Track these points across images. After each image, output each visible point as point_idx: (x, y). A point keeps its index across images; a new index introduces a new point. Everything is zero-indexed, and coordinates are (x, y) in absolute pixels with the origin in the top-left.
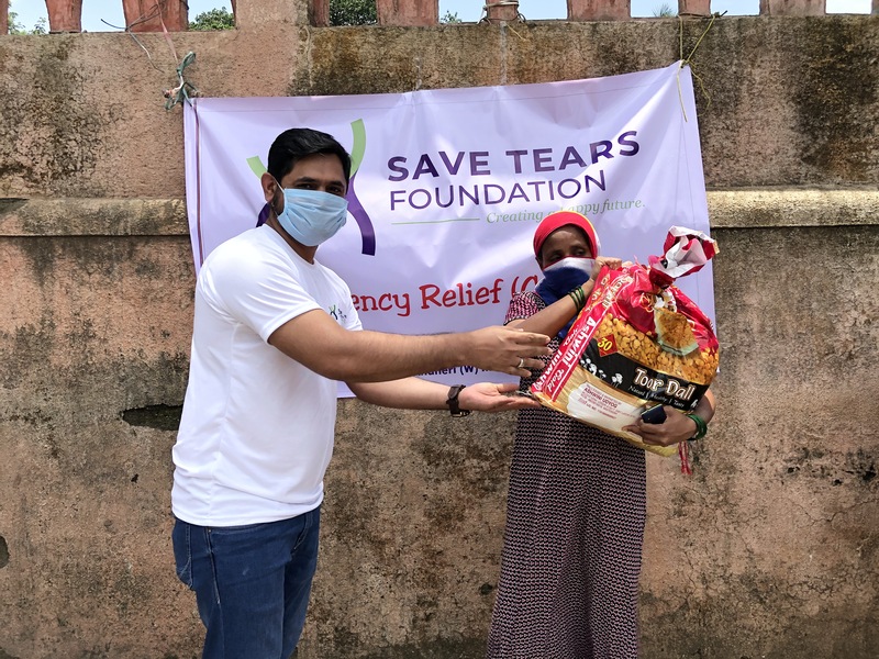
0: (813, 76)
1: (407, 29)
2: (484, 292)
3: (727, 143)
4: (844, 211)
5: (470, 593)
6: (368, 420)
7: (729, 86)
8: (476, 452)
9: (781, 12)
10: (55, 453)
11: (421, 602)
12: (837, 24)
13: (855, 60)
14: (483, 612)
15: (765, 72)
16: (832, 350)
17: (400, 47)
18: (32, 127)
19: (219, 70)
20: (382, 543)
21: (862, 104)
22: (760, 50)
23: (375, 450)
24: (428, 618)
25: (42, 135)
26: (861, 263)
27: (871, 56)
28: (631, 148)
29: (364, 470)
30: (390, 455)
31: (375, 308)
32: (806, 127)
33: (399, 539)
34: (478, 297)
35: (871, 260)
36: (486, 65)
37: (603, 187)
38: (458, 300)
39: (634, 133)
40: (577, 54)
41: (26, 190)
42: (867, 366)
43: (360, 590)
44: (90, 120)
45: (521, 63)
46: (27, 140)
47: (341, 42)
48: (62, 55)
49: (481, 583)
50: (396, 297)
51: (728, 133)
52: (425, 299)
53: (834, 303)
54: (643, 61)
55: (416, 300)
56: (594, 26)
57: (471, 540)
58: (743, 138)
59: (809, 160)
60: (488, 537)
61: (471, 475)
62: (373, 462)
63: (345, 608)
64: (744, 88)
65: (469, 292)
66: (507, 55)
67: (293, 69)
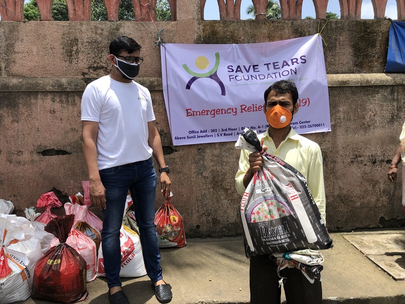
0: (358, 39)
1: (233, 22)
2: (261, 107)
3: (332, 60)
4: (367, 81)
6: (223, 150)
7: (333, 42)
9: (347, 18)
12: (365, 23)
13: (370, 34)
15: (344, 38)
16: (364, 124)
17: (231, 28)
19: (171, 35)
20: (227, 190)
21: (372, 48)
22: (342, 31)
23: (225, 160)
26: (372, 97)
27: (375, 33)
28: (304, 61)
29: (222, 166)
30: (230, 161)
31: (225, 113)
32: (355, 55)
33: (233, 188)
34: (259, 109)
35: (375, 96)
36: (259, 34)
37: (296, 73)
38: (252, 109)
39: (304, 56)
40: (287, 31)
42: (374, 129)
43: (220, 206)
45: (270, 34)
46: (105, 58)
48: (117, 29)
50: (232, 109)
51: (333, 57)
52: (242, 109)
53: (365, 109)
54: (307, 34)
55: (239, 110)
56: (292, 22)
58: (337, 58)
59: (357, 65)
62: (225, 164)
63: (215, 211)
64: (337, 43)
65: (256, 107)
66: (265, 31)
67: (196, 35)
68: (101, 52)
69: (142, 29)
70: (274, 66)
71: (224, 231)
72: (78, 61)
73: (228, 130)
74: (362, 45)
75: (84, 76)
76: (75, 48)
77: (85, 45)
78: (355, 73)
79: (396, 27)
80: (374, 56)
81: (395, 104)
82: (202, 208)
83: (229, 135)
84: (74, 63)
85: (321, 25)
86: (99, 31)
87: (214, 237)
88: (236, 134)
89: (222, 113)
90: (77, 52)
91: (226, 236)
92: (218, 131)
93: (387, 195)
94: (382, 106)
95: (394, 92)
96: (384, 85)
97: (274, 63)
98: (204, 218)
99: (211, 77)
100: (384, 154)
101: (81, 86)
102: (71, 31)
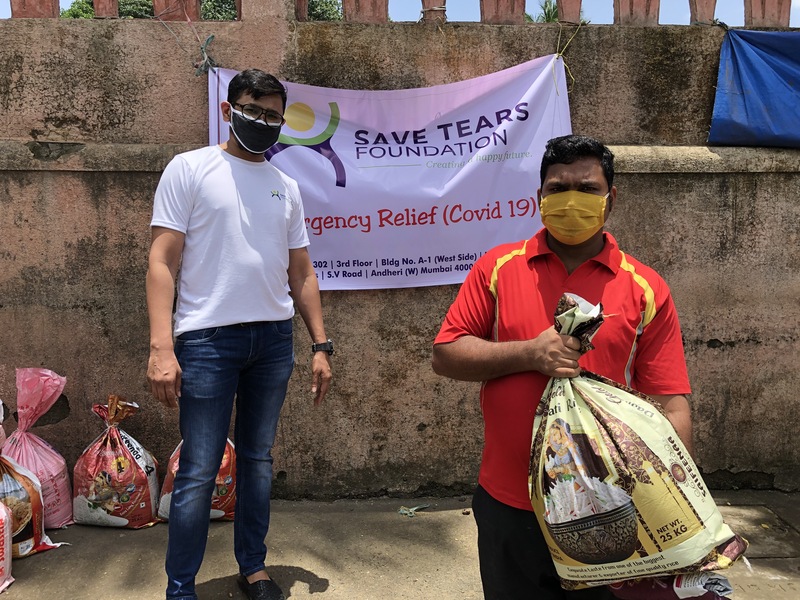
0: (648, 70)
1: (367, 25)
2: (424, 216)
3: (590, 114)
4: (666, 163)
5: (410, 430)
6: (339, 308)
7: (592, 74)
8: (416, 331)
9: (628, 23)
10: (106, 333)
11: (376, 437)
12: (665, 33)
13: (676, 58)
14: (419, 443)
15: (616, 66)
16: (658, 258)
17: (362, 38)
18: (85, 90)
19: (229, 51)
20: (349, 395)
21: (680, 89)
22: (613, 49)
23: (344, 330)
24: (380, 448)
25: (94, 96)
26: (677, 199)
27: (688, 56)
28: (523, 115)
30: (355, 332)
31: (345, 226)
32: (643, 105)
33: (360, 393)
34: (419, 219)
35: (684, 197)
36: (424, 53)
37: (505, 142)
38: (405, 221)
39: (526, 104)
40: (488, 47)
41: (80, 137)
42: (680, 269)
43: (332, 430)
44: (131, 85)
45: (448, 53)
46: (82, 100)
47: (320, 33)
48: (109, 36)
49: (418, 423)
50: (360, 218)
51: (591, 107)
52: (381, 220)
53: (660, 226)
54: (533, 54)
55: (375, 221)
56: (500, 28)
57: (411, 392)
58: (601, 111)
59: (645, 127)
60: (423, 390)
61: (412, 347)
62: (343, 338)
63: (321, 442)
64: (602, 75)
65: (413, 216)
66: (439, 47)
67: (284, 53)
68: (74, 86)
69: (164, 37)
70: (460, 129)
71: (340, 487)
72: (21, 105)
73: (352, 264)
74: (658, 82)
75: (35, 137)
76: (15, 77)
77: (36, 69)
78: (641, 144)
79: (739, 45)
80: (685, 108)
81: (729, 215)
82: (291, 434)
83: (354, 275)
84: (12, 109)
85: (564, 36)
86: (69, 40)
87: (318, 499)
88: (370, 273)
89: (337, 227)
90: (20, 85)
91: (345, 497)
92: (329, 265)
93: (708, 418)
94: (699, 219)
95: (728, 188)
96: (704, 173)
97: (459, 124)
98: (296, 457)
99: (316, 148)
100: (703, 326)
101: (23, 159)
102: (8, 38)
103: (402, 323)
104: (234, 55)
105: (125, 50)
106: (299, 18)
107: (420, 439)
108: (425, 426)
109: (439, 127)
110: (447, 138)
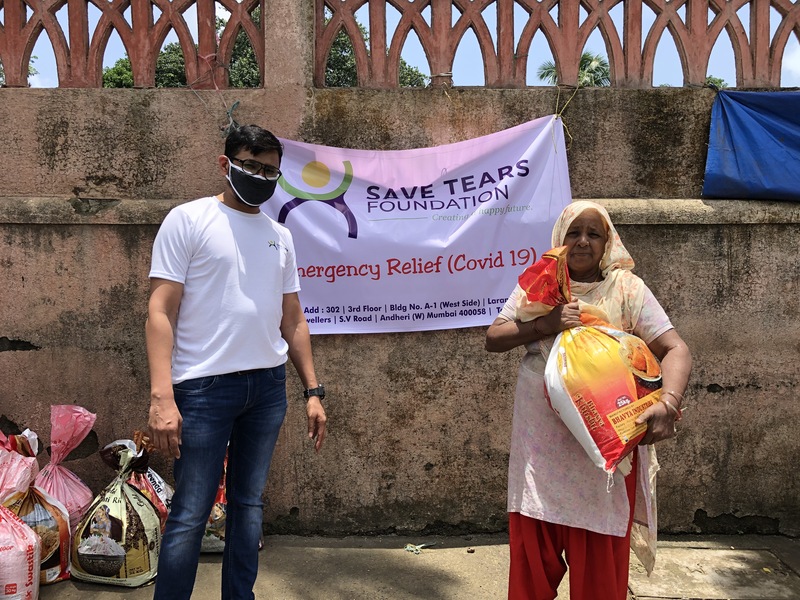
0: (643, 128)
1: (379, 91)
2: (430, 265)
3: (588, 170)
4: (662, 215)
5: (417, 469)
6: (351, 351)
7: (589, 133)
8: (423, 373)
9: (623, 85)
10: (134, 373)
11: (384, 476)
12: (658, 94)
13: (669, 118)
14: (426, 482)
15: (612, 125)
18: (123, 151)
19: (252, 115)
20: (359, 435)
21: (674, 146)
22: (609, 110)
23: (355, 370)
24: (389, 487)
25: (130, 157)
26: (673, 249)
27: (680, 115)
28: (524, 172)
29: (347, 385)
30: (365, 374)
31: (356, 274)
32: (639, 161)
33: (370, 432)
34: (426, 268)
35: (680, 247)
36: (431, 116)
37: (506, 197)
38: (412, 269)
39: (526, 161)
40: (490, 109)
41: (117, 193)
43: (343, 468)
44: (163, 147)
45: (454, 115)
46: (120, 160)
47: (335, 99)
48: (146, 104)
49: (425, 463)
50: (370, 267)
51: (590, 164)
52: (390, 268)
54: (534, 115)
55: (384, 269)
56: (502, 92)
57: (419, 432)
58: (599, 166)
59: (641, 182)
60: (430, 430)
61: (419, 388)
62: (354, 379)
63: (332, 480)
64: (599, 134)
65: (420, 265)
66: (445, 110)
67: (302, 116)
68: (113, 148)
69: (195, 103)
70: (465, 185)
71: (350, 524)
72: (65, 165)
73: (362, 308)
74: (653, 139)
75: (77, 194)
76: (61, 140)
77: (80, 133)
78: (638, 197)
79: (729, 105)
80: (680, 164)
81: (724, 264)
82: (304, 472)
83: (365, 319)
84: (58, 169)
85: (562, 98)
86: (110, 108)
87: (329, 535)
88: (379, 318)
89: (349, 275)
90: (65, 147)
91: (355, 534)
92: (341, 310)
93: (710, 462)
94: (695, 268)
95: (722, 239)
96: (699, 225)
97: (463, 180)
98: (308, 493)
99: (331, 203)
100: (703, 371)
101: (65, 213)
102: (55, 106)
103: (410, 365)
104: (257, 118)
105: (159, 116)
106: (316, 84)
107: (427, 478)
108: (432, 465)
109: (445, 183)
110: (452, 192)
